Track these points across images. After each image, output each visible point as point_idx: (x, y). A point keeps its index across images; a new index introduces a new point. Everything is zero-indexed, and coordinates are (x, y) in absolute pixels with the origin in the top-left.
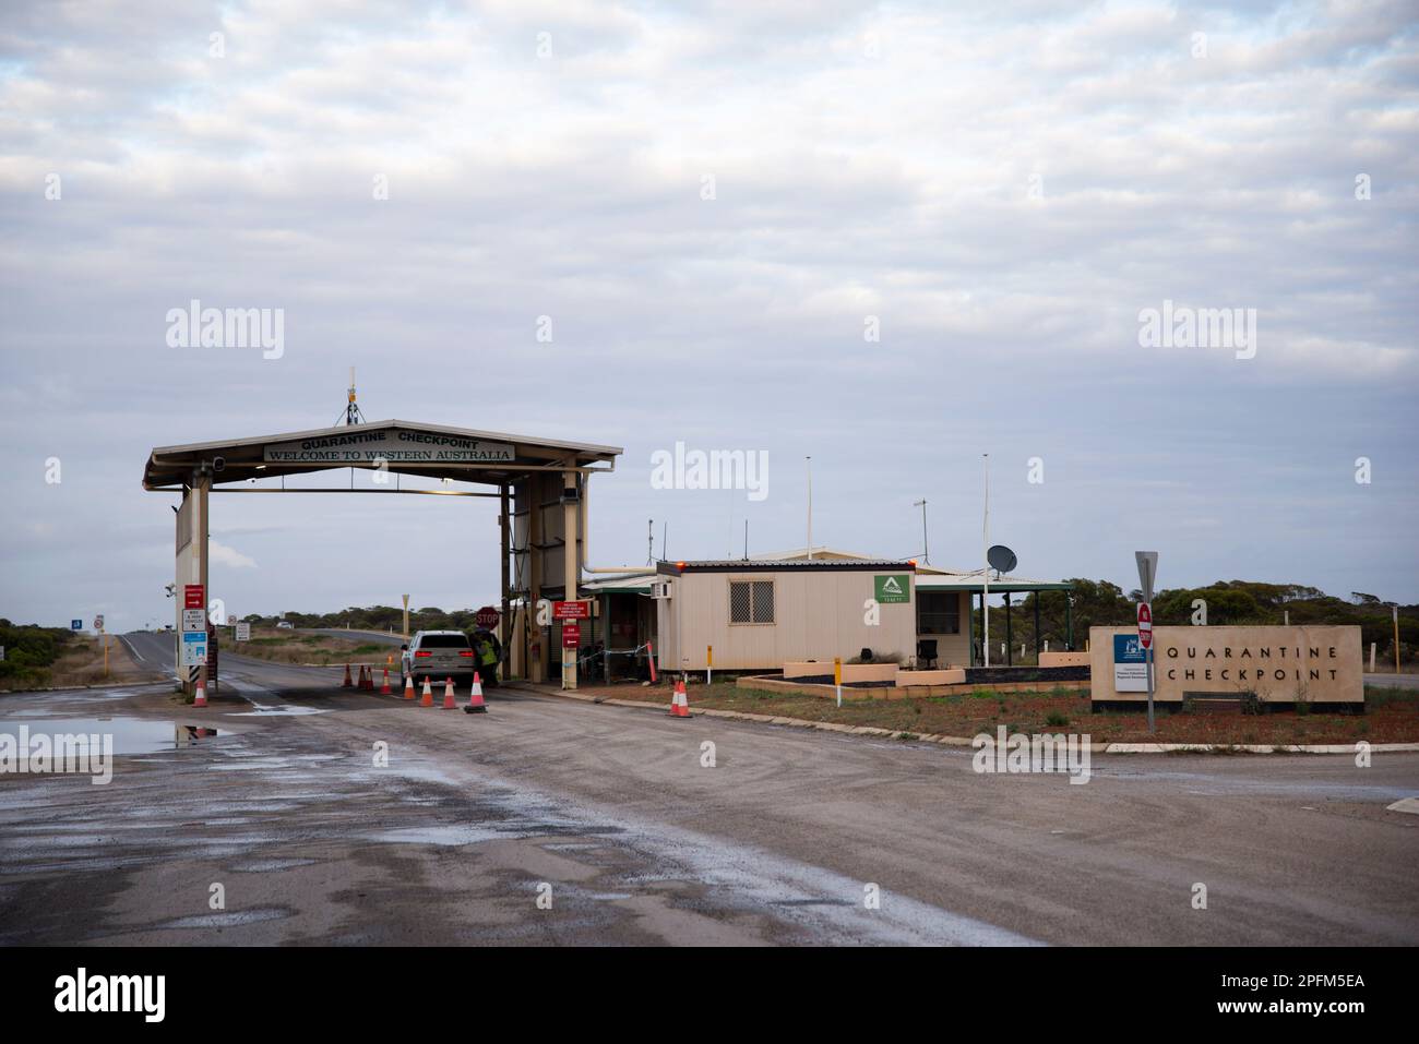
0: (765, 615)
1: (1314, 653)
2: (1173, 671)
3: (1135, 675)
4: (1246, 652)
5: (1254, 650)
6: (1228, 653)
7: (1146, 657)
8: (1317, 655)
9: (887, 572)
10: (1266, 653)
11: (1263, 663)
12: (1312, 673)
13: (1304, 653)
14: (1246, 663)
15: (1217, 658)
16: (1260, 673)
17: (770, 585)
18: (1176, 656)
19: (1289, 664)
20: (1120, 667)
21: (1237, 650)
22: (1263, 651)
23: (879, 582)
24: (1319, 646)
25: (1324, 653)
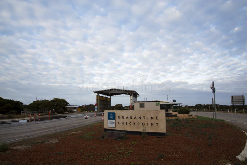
0: (144, 107)
1: (152, 118)
2: (119, 122)
3: (112, 123)
4: (135, 117)
5: (137, 117)
6: (131, 117)
7: (114, 118)
8: (153, 119)
9: (157, 102)
10: (140, 118)
11: (139, 121)
12: (151, 124)
13: (150, 118)
14: (135, 121)
15: (129, 119)
16: (138, 124)
17: (144, 104)
18: (120, 118)
19: (145, 121)
20: (109, 120)
21: (133, 117)
22: (139, 117)
23: (156, 103)
24: (154, 116)
25: (155, 118)
